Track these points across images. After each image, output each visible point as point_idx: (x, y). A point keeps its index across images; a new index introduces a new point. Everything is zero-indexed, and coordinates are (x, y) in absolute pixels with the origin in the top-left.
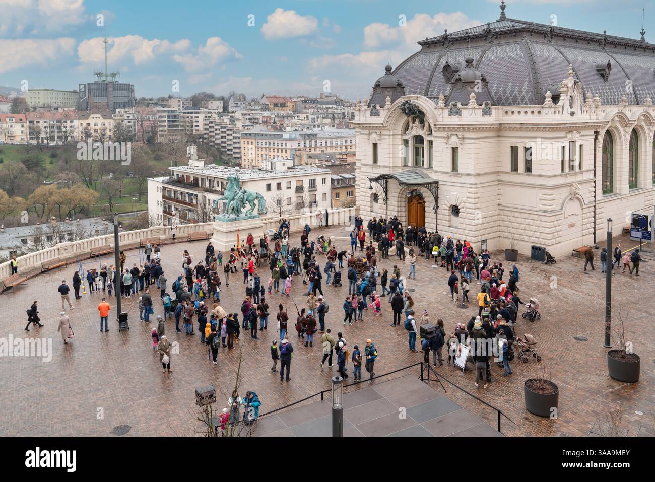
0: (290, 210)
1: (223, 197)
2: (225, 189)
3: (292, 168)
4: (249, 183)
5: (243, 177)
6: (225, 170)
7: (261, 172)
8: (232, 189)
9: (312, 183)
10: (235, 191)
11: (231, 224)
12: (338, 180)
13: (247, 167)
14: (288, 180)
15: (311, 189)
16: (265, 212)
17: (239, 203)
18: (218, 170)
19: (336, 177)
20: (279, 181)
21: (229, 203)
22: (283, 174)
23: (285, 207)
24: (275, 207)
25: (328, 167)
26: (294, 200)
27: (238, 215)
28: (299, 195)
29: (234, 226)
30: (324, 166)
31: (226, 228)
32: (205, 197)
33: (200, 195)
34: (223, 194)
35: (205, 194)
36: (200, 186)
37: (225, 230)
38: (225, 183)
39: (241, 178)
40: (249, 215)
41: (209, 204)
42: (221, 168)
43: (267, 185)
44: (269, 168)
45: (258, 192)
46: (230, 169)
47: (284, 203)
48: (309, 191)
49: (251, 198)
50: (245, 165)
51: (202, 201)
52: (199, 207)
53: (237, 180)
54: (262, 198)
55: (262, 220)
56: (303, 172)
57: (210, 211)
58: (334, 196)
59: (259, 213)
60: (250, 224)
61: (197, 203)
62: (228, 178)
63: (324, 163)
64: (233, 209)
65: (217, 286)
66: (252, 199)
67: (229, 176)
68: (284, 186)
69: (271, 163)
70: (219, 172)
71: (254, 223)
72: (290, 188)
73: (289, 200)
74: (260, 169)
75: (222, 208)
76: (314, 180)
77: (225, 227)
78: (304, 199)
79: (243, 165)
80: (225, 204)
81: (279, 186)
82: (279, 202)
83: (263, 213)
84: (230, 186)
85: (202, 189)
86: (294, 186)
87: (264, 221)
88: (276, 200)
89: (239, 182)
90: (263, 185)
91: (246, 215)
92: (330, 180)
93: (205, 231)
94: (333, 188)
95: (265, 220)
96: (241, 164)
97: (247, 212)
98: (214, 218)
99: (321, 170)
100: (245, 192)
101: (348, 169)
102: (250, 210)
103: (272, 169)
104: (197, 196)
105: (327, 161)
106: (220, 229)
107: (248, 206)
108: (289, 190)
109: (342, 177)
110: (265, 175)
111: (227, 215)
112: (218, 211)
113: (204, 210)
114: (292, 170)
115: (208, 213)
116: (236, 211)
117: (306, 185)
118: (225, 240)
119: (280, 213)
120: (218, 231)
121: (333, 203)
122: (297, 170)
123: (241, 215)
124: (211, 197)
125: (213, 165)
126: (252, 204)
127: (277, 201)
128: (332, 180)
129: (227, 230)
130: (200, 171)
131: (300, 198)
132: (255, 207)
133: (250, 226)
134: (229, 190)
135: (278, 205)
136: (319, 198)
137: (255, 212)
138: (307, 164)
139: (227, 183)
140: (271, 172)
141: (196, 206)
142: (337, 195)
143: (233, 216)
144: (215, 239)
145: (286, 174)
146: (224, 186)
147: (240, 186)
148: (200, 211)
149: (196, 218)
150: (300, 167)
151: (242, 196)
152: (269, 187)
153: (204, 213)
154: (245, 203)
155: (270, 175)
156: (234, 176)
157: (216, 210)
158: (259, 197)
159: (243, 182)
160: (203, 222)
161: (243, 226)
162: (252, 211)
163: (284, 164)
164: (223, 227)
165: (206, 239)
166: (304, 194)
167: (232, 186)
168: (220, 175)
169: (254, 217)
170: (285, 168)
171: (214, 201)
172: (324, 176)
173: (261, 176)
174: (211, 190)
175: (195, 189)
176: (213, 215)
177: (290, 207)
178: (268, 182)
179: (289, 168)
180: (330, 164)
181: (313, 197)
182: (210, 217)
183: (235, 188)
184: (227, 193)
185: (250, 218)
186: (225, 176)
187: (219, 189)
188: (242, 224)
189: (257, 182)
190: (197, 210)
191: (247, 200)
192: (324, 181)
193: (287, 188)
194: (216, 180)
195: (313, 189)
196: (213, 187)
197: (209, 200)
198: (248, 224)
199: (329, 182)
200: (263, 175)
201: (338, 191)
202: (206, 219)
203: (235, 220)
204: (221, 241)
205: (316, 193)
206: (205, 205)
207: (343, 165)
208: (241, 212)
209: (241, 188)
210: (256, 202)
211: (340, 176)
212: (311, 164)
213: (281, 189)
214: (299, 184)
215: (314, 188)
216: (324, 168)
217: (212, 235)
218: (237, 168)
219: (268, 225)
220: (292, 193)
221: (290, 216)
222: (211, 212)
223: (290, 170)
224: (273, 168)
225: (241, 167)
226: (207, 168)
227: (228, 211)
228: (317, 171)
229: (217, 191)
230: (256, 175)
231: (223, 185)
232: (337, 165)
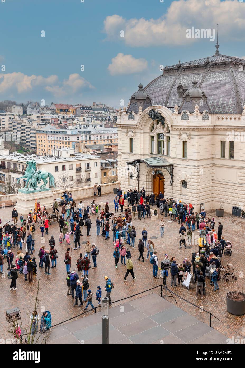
0: (72, 184)
1: (24, 176)
2: (25, 170)
3: (73, 155)
4: (42, 166)
5: (38, 162)
6: (25, 157)
7: (51, 158)
8: (31, 170)
9: (88, 166)
10: (32, 172)
11: (30, 195)
12: (105, 164)
13: (41, 154)
14: (71, 163)
15: (87, 170)
16: (54, 186)
17: (36, 180)
18: (19, 157)
19: (104, 161)
20: (64, 164)
21: (29, 180)
22: (67, 159)
23: (68, 183)
24: (62, 183)
25: (99, 154)
26: (75, 178)
27: (35, 189)
28: (78, 174)
29: (33, 196)
30: (96, 154)
31: (26, 198)
32: (10, 176)
33: (7, 175)
34: (23, 174)
35: (10, 174)
36: (6, 168)
37: (25, 199)
38: (25, 166)
39: (36, 163)
40: (43, 189)
41: (14, 181)
42: (22, 155)
43: (55, 167)
44: (57, 155)
45: (49, 173)
46: (28, 155)
47: (68, 180)
48: (86, 171)
49: (43, 177)
50: (39, 153)
51: (8, 179)
52: (6, 183)
53: (34, 164)
54: (52, 176)
55: (52, 192)
56: (81, 158)
57: (14, 186)
58: (103, 174)
59: (49, 187)
60: (44, 195)
61: (4, 180)
62: (28, 163)
63: (96, 151)
64: (31, 184)
65: (21, 238)
66: (45, 177)
67: (28, 161)
68: (67, 167)
69: (59, 152)
70: (20, 158)
71: (47, 194)
72: (72, 169)
73: (71, 177)
74: (50, 156)
75: (23, 184)
76: (89, 163)
77: (26, 197)
78: (82, 177)
79: (38, 153)
80: (25, 181)
81: (64, 168)
82: (64, 179)
84: (29, 168)
85: (8, 170)
86: (75, 167)
87: (54, 193)
88: (62, 178)
89: (35, 165)
90: (53, 167)
91: (41, 188)
92: (100, 163)
93: (10, 200)
94: (102, 169)
95: (55, 191)
96: (36, 152)
97: (41, 186)
98: (17, 191)
99: (93, 156)
100: (40, 172)
101: (113, 156)
102: (43, 185)
103: (59, 156)
104: (4, 175)
105: (98, 150)
106: (22, 198)
107: (42, 182)
108: (71, 170)
109: (108, 161)
110: (54, 160)
111: (27, 189)
112: (20, 186)
113: (10, 185)
114: (73, 157)
115: (13, 188)
116: (34, 186)
117: (83, 167)
118: (25, 206)
119: (65, 187)
120: (20, 200)
121: (102, 179)
122: (77, 156)
123: (38, 189)
124: (14, 175)
125: (16, 153)
126: (45, 181)
127: (63, 178)
128: (102, 163)
129: (27, 199)
130: (6, 157)
131: (79, 176)
132: (47, 183)
133: (44, 196)
134: (28, 171)
135: (63, 181)
136: (92, 176)
137: (47, 187)
138: (84, 152)
139: (27, 166)
140: (58, 158)
141: (4, 182)
142: (105, 174)
143: (31, 189)
144: (18, 206)
145: (69, 159)
146: (25, 168)
147: (36, 168)
148: (6, 186)
149: (4, 191)
150: (79, 154)
151: (38, 175)
152: (57, 169)
153: (10, 187)
154: (40, 180)
155: (58, 160)
156: (32, 161)
157: (18, 185)
158: (50, 176)
159: (38, 165)
160: (10, 194)
161: (39, 196)
162: (45, 186)
163: (67, 152)
164: (24, 197)
165: (12, 206)
166: (82, 174)
167: (31, 168)
168: (21, 160)
169: (47, 190)
170: (68, 155)
171: (17, 179)
172: (96, 161)
173: (51, 161)
174: (14, 171)
175: (3, 170)
176: (16, 189)
177: (72, 183)
178: (56, 165)
179: (71, 155)
180: (100, 152)
181: (88, 176)
182: (14, 190)
183: (32, 170)
184: (26, 173)
185: (43, 190)
186: (26, 161)
187: (20, 170)
188: (38, 195)
189: (48, 165)
190: (5, 185)
191: (41, 178)
192: (96, 164)
193: (70, 169)
194: (18, 164)
195: (88, 170)
196: (16, 169)
197: (13, 178)
198: (42, 194)
199: (99, 164)
200: (52, 160)
201: (105, 171)
202: (11, 191)
203: (33, 192)
204: (22, 207)
205: (90, 172)
206: (10, 182)
207: (109, 153)
208: (37, 187)
209: (36, 169)
210: (48, 179)
211: (107, 161)
212: (87, 152)
213: (65, 170)
214: (79, 167)
215: (89, 169)
216: (95, 155)
217: (16, 203)
218: (34, 155)
219: (57, 195)
220: (73, 173)
221: (72, 189)
222: (15, 187)
223: (72, 157)
224: (60, 155)
225: (36, 155)
226: (12, 155)
227: (27, 186)
228: (91, 158)
229: (19, 171)
230: (47, 160)
231: (24, 167)
232: (105, 153)
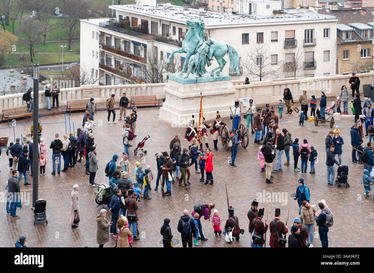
0: (274, 72)
1: (181, 48)
2: (183, 38)
3: (280, 12)
4: (217, 31)
5: (208, 23)
6: (186, 12)
7: (235, 17)
8: (194, 38)
9: (309, 35)
10: (197, 41)
11: (191, 88)
12: (347, 32)
13: (216, 9)
14: (274, 29)
15: (307, 44)
16: (238, 72)
17: (203, 58)
18: (175, 12)
19: (344, 28)
20: (260, 30)
21: (189, 58)
22: (266, 20)
23: (268, 67)
24: (253, 67)
25: (333, 12)
26: (282, 58)
27: (200, 76)
28: (289, 51)
29: (194, 91)
30: (327, 11)
31: (183, 93)
32: (156, 48)
33: (150, 46)
34: (180, 45)
35: (157, 44)
36: (150, 32)
37: (181, 95)
38: (184, 30)
39: (206, 24)
40: (215, 76)
41: (162, 58)
42: (179, 9)
43: (243, 34)
44: (247, 12)
45: (229, 45)
46: (191, 10)
47: (267, 62)
48: (305, 46)
49: (218, 53)
50: (213, 6)
51: (151, 53)
52: (148, 61)
53: (200, 26)
54: (234, 52)
55: (235, 84)
56: (295, 19)
57: (163, 68)
58: (341, 54)
59: (230, 75)
60: (218, 89)
61: (145, 56)
62: (188, 23)
63: (327, 6)
64: (194, 66)
65: (169, 173)
66: (221, 54)
67: (190, 20)
68: (267, 37)
69: (250, 5)
70: (176, 14)
71: (223, 87)
72: (277, 40)
73: (275, 57)
74: (234, 13)
75: (180, 65)
76: (312, 30)
77: (183, 91)
78: (296, 57)
79: (210, 6)
80: (183, 59)
81: (260, 37)
82: (259, 60)
83: (235, 75)
84: (191, 34)
85: (152, 37)
86: (282, 38)
87: (237, 86)
88: (255, 57)
89: (202, 29)
90: (238, 34)
91: (212, 76)
92: (336, 31)
93: (154, 94)
94: (340, 44)
95: (239, 84)
96: (207, 5)
97: (213, 71)
98: (168, 77)
99: (322, 16)
100: (212, 43)
101: (364, 17)
102: (217, 69)
103: (250, 13)
104: (145, 46)
105: (331, 4)
106: (175, 93)
107: (215, 63)
108: (275, 43)
109: (354, 27)
110: (241, 21)
111: (185, 75)
112: (174, 68)
113: (155, 66)
114: (280, 16)
115: (159, 71)
116: (198, 69)
117: (300, 37)
118: (181, 109)
119: (261, 76)
120: (172, 96)
121: (339, 64)
122: (287, 15)
123: (205, 76)
124: (164, 48)
125: (169, 4)
126: (220, 61)
127: (257, 58)
128: (339, 32)
129: (185, 95)
130: (150, 13)
131: (290, 56)
132: (224, 65)
133: (217, 92)
134: (189, 40)
135: (258, 64)
136: (319, 57)
137: (225, 72)
138: (302, 7)
139: (187, 30)
140: (249, 17)
141: (144, 60)
142: (346, 54)
143: (193, 76)
144: (167, 107)
145: (271, 20)
146: (183, 35)
147: (204, 35)
148: (148, 67)
149: (143, 76)
150: (291, 11)
151: (206, 49)
152: (245, 38)
153: (155, 70)
154: (210, 58)
155: (248, 21)
156: (196, 21)
157: (170, 67)
158: (230, 51)
159: (209, 30)
160: (153, 82)
161: (208, 90)
162: (221, 71)
163: (268, 7)
164: (178, 91)
165: (155, 106)
166: (296, 51)
167: (194, 35)
168: (178, 18)
169: (223, 79)
170: (270, 13)
171: (168, 54)
172: (327, 26)
173: (235, 22)
174: (164, 40)
175: (143, 37)
176: (166, 74)
177: (275, 68)
178: (245, 31)
179: (275, 12)
180: (335, 8)
181: (310, 56)
182: (162, 76)
183: (197, 38)
184: (186, 44)
185: (216, 80)
186: (184, 21)
187: (176, 37)
188: (205, 88)
189: (230, 30)
190: (145, 66)
191: (213, 55)
192: (326, 33)
193: (272, 41)
194: (172, 25)
195: (310, 43)
196: (168, 35)
197: (162, 53)
198: (215, 88)
199: (333, 34)
200: (237, 21)
201: (347, 48)
202: (157, 78)
203: (196, 82)
204: (175, 110)
205: (314, 49)
206: (156, 60)
207: (355, 10)
208: (205, 71)
209: (206, 38)
210: (226, 58)
211: (351, 26)
212: (308, 8)
213: (263, 42)
214: (290, 36)
215: (312, 42)
216: (326, 13)
217: (164, 100)
218: (202, 10)
219: (243, 91)
220: (278, 48)
221: (274, 81)
222: (164, 70)
223: (277, 15)
224: (252, 11)
225: (207, 9)
226: (161, 8)
227: (187, 69)
228: (317, 18)
229: (173, 41)
230: (228, 20)
231: (182, 33)
232: (346, 11)
